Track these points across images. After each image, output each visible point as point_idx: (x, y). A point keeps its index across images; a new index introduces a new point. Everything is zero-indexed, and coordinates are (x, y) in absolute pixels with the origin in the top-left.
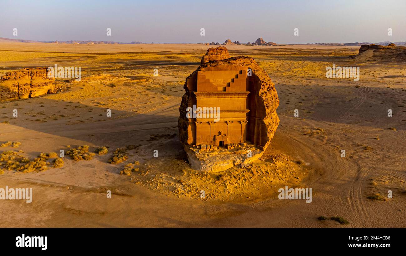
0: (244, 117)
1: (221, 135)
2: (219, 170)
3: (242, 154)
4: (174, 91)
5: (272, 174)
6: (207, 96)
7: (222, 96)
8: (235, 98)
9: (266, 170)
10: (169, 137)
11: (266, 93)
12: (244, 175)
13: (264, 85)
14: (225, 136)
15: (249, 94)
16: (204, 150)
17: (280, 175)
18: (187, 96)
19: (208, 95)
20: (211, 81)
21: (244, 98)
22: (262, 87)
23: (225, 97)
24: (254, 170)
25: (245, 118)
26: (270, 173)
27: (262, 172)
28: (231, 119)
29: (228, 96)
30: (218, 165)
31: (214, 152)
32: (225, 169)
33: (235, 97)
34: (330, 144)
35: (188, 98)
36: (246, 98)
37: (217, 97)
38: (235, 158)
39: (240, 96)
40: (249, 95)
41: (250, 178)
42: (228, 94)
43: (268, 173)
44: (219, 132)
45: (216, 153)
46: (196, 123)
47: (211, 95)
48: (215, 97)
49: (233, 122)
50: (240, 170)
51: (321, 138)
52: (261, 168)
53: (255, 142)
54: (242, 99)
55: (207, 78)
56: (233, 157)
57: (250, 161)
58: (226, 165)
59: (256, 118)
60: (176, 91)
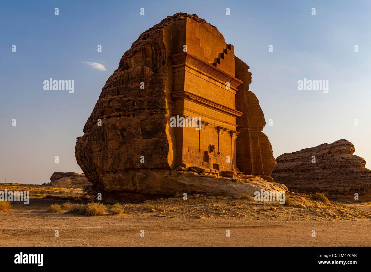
0: (234, 125)
1: (214, 153)
19: (200, 67)
21: (234, 91)
25: (235, 127)
36: (235, 91)
39: (232, 85)
44: (210, 145)
53: (253, 170)
54: (232, 92)
59: (249, 129)
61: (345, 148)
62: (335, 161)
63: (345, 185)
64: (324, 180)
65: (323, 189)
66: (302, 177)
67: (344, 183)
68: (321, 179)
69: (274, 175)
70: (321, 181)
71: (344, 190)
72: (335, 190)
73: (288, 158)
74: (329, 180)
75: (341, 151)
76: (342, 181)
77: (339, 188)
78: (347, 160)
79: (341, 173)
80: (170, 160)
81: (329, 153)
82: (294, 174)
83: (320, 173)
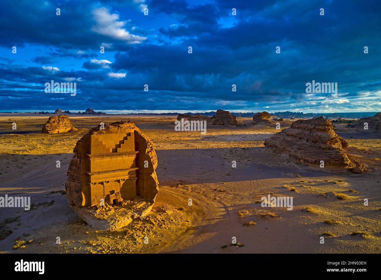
1: (114, 194)
2: (122, 225)
3: (137, 208)
4: (27, 159)
5: (168, 221)
6: (101, 157)
7: (114, 157)
8: (125, 158)
9: (162, 219)
10: (47, 204)
11: (151, 151)
12: (146, 227)
13: (149, 145)
14: (118, 194)
15: (138, 153)
16: (101, 210)
17: (174, 221)
18: (79, 159)
20: (104, 143)
22: (148, 147)
23: (117, 157)
24: (152, 220)
25: (135, 175)
26: (166, 221)
27: (159, 221)
28: (123, 178)
29: (120, 156)
30: (120, 222)
31: (111, 210)
32: (127, 224)
33: (126, 156)
34: (195, 191)
35: (80, 161)
36: (135, 157)
37: (110, 158)
38: (131, 212)
39: (130, 155)
40: (137, 155)
41: (152, 228)
42: (120, 155)
43: (164, 221)
44: (113, 190)
45: (113, 211)
46: (91, 184)
47: (104, 156)
48: (108, 158)
49: (124, 180)
50: (141, 223)
51: (186, 188)
52: (157, 217)
54: (132, 158)
55: (100, 140)
56: (130, 212)
57: (146, 214)
58: (127, 220)
59: (145, 174)
60: (30, 160)
61: (320, 127)
62: (313, 137)
63: (313, 157)
64: (304, 150)
65: (301, 158)
66: (298, 143)
67: (313, 155)
68: (302, 150)
69: (285, 138)
70: (302, 151)
71: (312, 161)
72: (307, 159)
73: (296, 126)
74: (306, 151)
75: (318, 129)
76: (313, 154)
77: (310, 158)
78: (320, 137)
79: (315, 147)
80: (84, 204)
81: (314, 128)
82: (295, 140)
83: (304, 144)
